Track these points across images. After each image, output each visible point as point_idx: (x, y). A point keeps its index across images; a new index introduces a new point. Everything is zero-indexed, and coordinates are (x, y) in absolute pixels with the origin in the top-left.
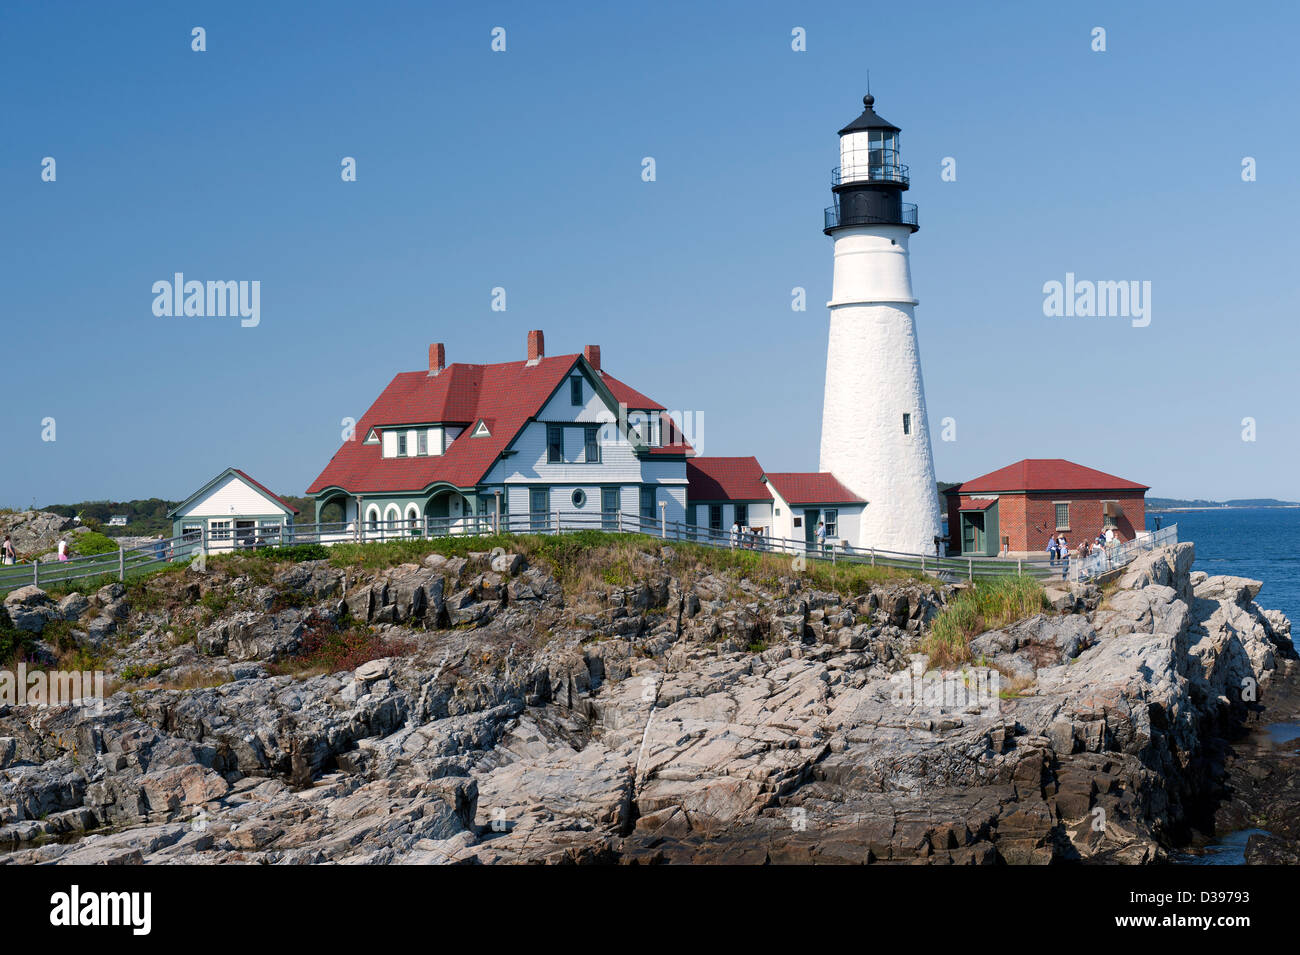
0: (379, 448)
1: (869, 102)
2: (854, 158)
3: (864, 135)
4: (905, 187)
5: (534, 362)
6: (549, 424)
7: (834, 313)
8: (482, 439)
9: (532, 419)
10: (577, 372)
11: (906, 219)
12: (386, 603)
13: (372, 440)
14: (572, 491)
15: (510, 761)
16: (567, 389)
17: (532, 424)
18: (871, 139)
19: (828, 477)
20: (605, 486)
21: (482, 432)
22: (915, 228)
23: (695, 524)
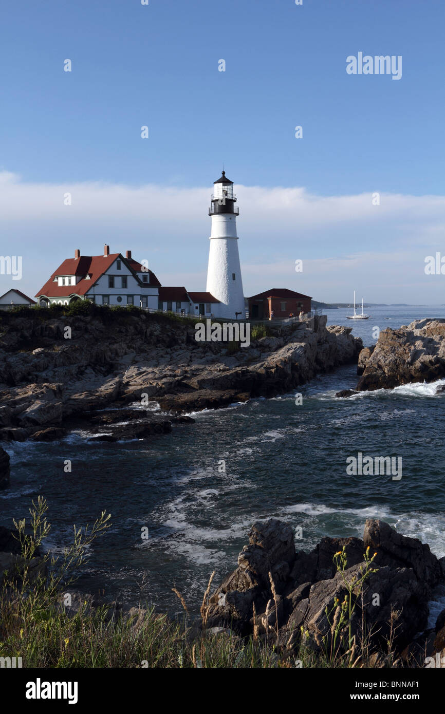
0: (57, 283)
1: (224, 173)
2: (218, 191)
3: (221, 184)
4: (235, 201)
5: (106, 256)
6: (109, 275)
7: (211, 240)
8: (88, 280)
9: (104, 274)
10: (119, 259)
11: (235, 211)
12: (46, 331)
13: (56, 280)
14: (117, 296)
15: (82, 379)
16: (115, 264)
17: (103, 276)
18: (223, 185)
19: (209, 293)
20: (128, 296)
21: (88, 278)
22: (238, 214)
23: (162, 309)
